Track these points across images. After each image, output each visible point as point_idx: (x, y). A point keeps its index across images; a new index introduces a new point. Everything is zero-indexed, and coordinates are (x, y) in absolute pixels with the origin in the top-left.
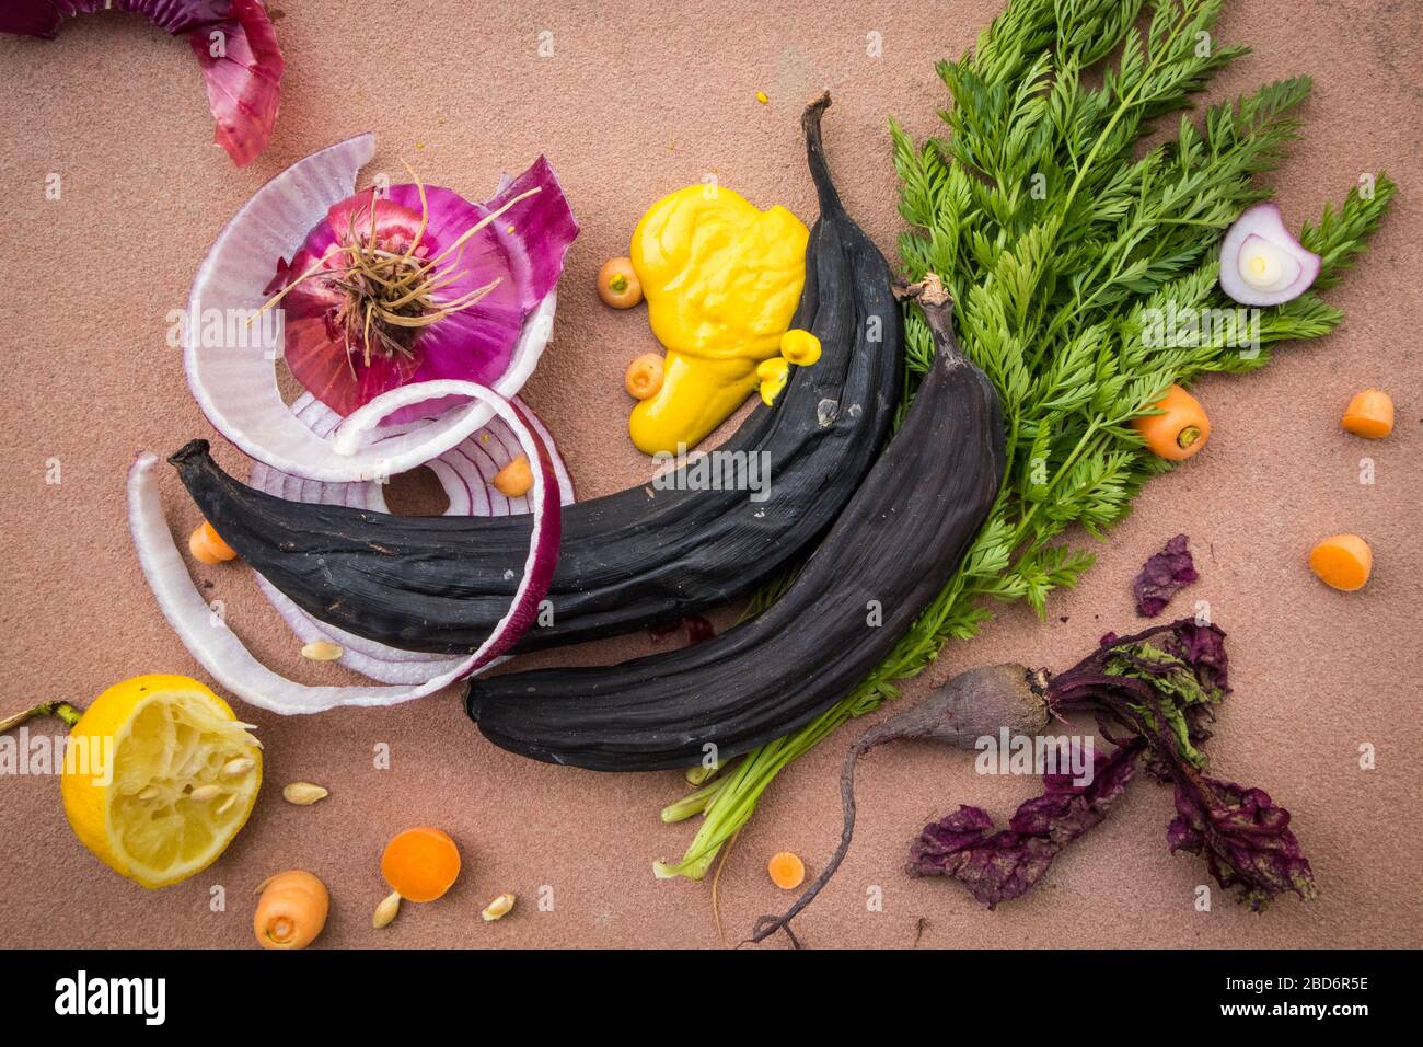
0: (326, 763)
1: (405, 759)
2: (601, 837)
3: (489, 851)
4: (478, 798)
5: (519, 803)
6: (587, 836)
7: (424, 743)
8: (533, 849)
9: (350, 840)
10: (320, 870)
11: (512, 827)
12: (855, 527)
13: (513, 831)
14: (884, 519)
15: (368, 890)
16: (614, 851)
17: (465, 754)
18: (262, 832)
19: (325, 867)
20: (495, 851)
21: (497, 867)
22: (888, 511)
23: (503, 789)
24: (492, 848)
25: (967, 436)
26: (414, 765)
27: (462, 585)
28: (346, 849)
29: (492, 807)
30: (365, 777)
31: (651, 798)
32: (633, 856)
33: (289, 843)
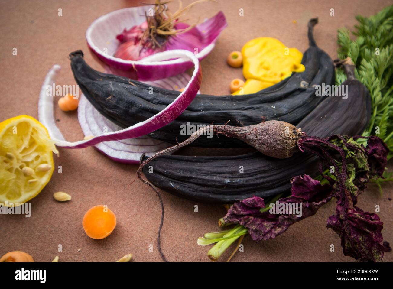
0: (74, 189)
1: (106, 195)
2: (176, 243)
3: (127, 238)
4: (130, 216)
5: (146, 221)
6: (170, 241)
7: (115, 191)
8: (146, 241)
9: (72, 221)
10: (55, 230)
11: (140, 231)
12: (309, 120)
13: (140, 232)
14: (322, 119)
15: (71, 243)
16: (180, 250)
17: (131, 198)
18: (38, 210)
19: (57, 229)
20: (130, 239)
21: (128, 246)
22: (323, 116)
23: (141, 215)
24: (129, 237)
25: (357, 98)
26: (109, 198)
27: (158, 99)
28: (68, 224)
29: (134, 221)
30: (87, 198)
31: (202, 232)
32: (187, 254)
33: (47, 217)
